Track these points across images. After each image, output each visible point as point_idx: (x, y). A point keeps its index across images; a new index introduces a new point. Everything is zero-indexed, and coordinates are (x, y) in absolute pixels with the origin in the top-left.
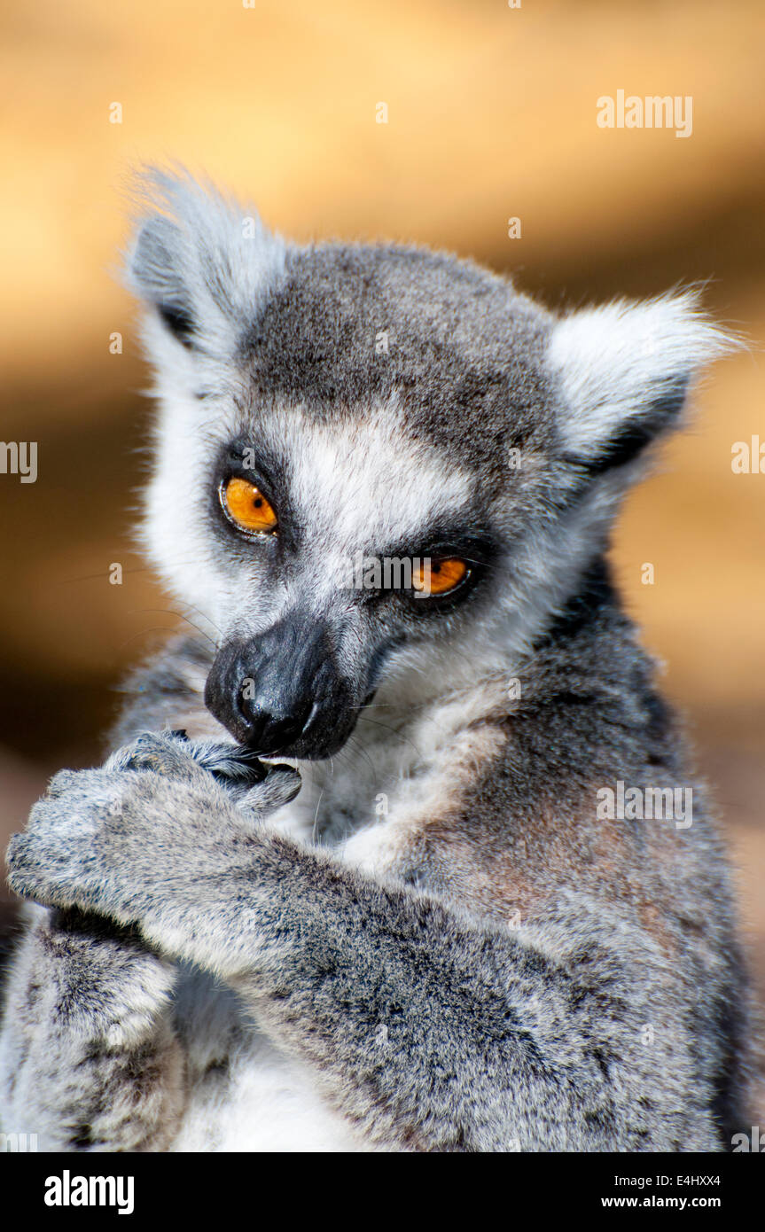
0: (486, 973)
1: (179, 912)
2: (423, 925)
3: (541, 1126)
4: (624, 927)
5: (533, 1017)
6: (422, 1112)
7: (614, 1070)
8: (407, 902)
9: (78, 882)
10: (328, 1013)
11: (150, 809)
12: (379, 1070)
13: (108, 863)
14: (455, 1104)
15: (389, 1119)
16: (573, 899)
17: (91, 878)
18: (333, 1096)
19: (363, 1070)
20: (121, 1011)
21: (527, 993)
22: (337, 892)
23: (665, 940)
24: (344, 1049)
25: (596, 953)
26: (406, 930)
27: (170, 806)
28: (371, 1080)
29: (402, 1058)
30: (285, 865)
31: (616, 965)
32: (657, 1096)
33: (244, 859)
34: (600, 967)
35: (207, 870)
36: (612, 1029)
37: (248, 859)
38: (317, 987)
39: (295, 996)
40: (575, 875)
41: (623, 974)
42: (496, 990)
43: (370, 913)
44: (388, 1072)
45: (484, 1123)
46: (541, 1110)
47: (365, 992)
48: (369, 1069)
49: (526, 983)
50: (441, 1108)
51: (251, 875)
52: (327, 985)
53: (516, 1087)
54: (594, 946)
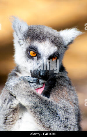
0: (55, 109)
1: (20, 97)
2: (49, 104)
3: (59, 127)
4: (68, 104)
5: (60, 114)
6: (46, 124)
7: (68, 120)
8: (47, 101)
9: (11, 90)
10: (36, 112)
11: (20, 85)
12: (41, 119)
13: (14, 90)
14: (49, 123)
15: (41, 124)
16: (62, 101)
17: (12, 91)
18: (35, 120)
19: (39, 119)
20: (13, 103)
21: (60, 111)
22: (39, 99)
23: (73, 105)
24: (37, 116)
25: (65, 107)
26: (47, 104)
27: (23, 86)
28: (40, 120)
29: (44, 118)
30: (34, 95)
31: (68, 108)
32: (72, 123)
33: (29, 94)
34: (66, 108)
35: (25, 94)
36: (68, 116)
37: (30, 94)
38: (35, 109)
39: (32, 109)
40: (63, 98)
41: (69, 109)
42: (56, 111)
43: (43, 102)
44: (42, 119)
45: (53, 126)
46: (59, 125)
47: (40, 110)
48: (40, 119)
49: (60, 110)
50: (47, 123)
51: (29, 96)
52: (36, 109)
53: (57, 122)
54: (65, 106)
